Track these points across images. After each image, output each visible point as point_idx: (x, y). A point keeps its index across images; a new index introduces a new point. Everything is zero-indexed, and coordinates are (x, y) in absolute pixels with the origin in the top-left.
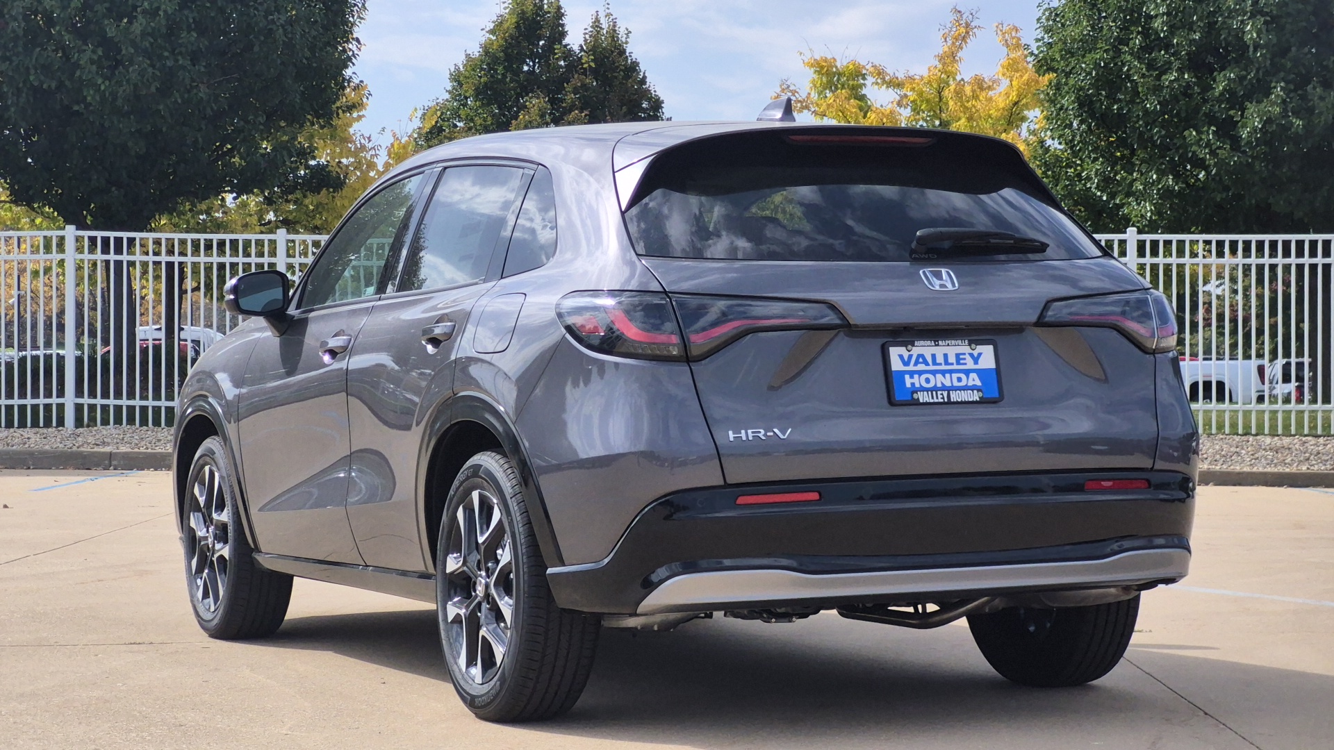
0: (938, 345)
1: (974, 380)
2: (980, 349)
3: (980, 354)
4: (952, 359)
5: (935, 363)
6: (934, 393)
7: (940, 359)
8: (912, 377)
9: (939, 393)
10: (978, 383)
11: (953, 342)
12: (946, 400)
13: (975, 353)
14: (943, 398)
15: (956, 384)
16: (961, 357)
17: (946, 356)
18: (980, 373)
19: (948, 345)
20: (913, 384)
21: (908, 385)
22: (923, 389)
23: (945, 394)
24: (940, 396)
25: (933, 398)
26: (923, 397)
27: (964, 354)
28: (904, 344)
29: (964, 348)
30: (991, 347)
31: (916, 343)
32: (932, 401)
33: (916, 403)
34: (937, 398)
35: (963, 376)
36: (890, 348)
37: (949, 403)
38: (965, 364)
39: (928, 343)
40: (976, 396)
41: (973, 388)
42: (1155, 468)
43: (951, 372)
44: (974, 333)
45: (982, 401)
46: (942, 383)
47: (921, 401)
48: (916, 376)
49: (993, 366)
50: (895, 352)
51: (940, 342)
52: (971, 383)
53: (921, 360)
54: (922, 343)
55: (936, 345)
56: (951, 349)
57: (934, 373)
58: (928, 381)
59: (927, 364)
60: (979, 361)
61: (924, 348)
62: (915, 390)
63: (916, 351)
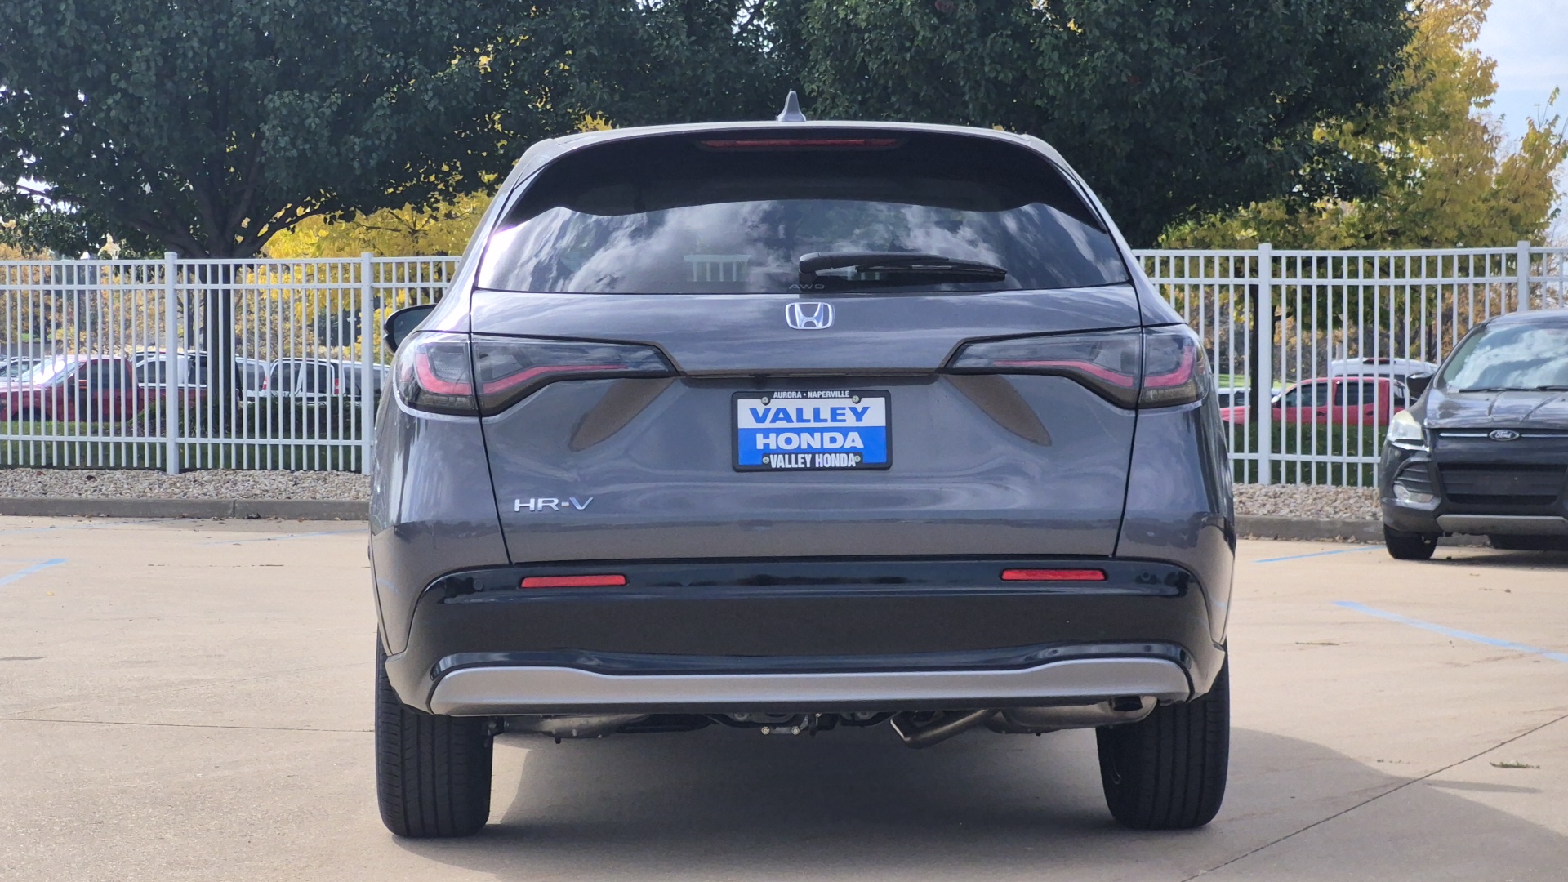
0: (807, 397)
1: (853, 441)
2: (866, 401)
3: (865, 409)
4: (825, 414)
5: (800, 419)
6: (793, 456)
7: (808, 414)
8: (766, 436)
9: (800, 456)
10: (859, 444)
11: (828, 394)
12: (808, 465)
13: (859, 407)
14: (805, 463)
15: (827, 445)
16: (838, 412)
17: (817, 411)
18: (865, 432)
19: (821, 397)
20: (766, 446)
21: (760, 446)
22: (779, 451)
23: (808, 458)
24: (800, 461)
25: (790, 462)
26: (777, 462)
27: (844, 409)
28: (758, 396)
29: (844, 401)
30: (882, 401)
31: (775, 395)
32: (788, 466)
33: (767, 468)
34: (796, 462)
35: (839, 436)
36: (739, 401)
37: (813, 468)
38: (844, 421)
39: (793, 394)
40: (853, 460)
41: (848, 452)
42: (1118, 554)
43: (822, 430)
44: (859, 382)
45: (859, 467)
46: (808, 444)
47: (773, 466)
48: (773, 436)
49: (882, 423)
50: (745, 406)
51: (810, 394)
52: (847, 445)
53: (781, 415)
54: (784, 394)
55: (803, 397)
56: (825, 402)
57: (798, 431)
58: (788, 441)
59: (789, 420)
60: (864, 418)
61: (787, 401)
62: (767, 452)
63: (775, 405)
